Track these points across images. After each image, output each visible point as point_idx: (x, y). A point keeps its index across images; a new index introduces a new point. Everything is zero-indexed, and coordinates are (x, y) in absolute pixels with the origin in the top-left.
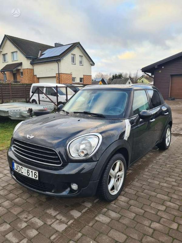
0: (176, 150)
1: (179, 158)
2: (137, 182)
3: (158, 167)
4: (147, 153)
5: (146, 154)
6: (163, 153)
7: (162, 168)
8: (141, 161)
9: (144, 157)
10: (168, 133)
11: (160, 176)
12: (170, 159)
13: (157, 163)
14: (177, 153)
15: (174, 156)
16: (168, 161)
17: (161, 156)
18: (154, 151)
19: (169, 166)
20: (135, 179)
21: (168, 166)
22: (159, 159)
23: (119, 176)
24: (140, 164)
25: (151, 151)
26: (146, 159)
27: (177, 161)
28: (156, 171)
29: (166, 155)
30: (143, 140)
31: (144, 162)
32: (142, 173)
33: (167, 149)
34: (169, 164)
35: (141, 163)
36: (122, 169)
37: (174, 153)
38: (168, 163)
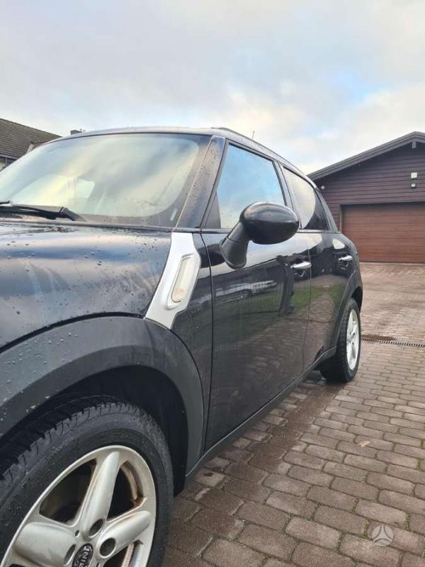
0: (378, 383)
1: (394, 409)
2: (236, 540)
3: (327, 453)
4: (287, 395)
5: (281, 399)
6: (340, 392)
7: (341, 454)
8: (264, 427)
9: (275, 412)
10: (352, 327)
11: (341, 498)
12: (366, 416)
13: (324, 432)
14: (384, 392)
15: (375, 403)
16: (359, 422)
17: (335, 406)
18: (310, 389)
19: (368, 443)
20: (230, 520)
21: (363, 444)
22: (330, 418)
23: (110, 543)
24: (260, 438)
25: (301, 388)
26: (282, 419)
27: (393, 421)
28: (322, 471)
29: (349, 399)
30: (270, 348)
31: (275, 430)
32: (263, 484)
33: (351, 379)
34: (367, 437)
35: (265, 434)
36: (140, 496)
37: (373, 392)
38: (362, 430)
